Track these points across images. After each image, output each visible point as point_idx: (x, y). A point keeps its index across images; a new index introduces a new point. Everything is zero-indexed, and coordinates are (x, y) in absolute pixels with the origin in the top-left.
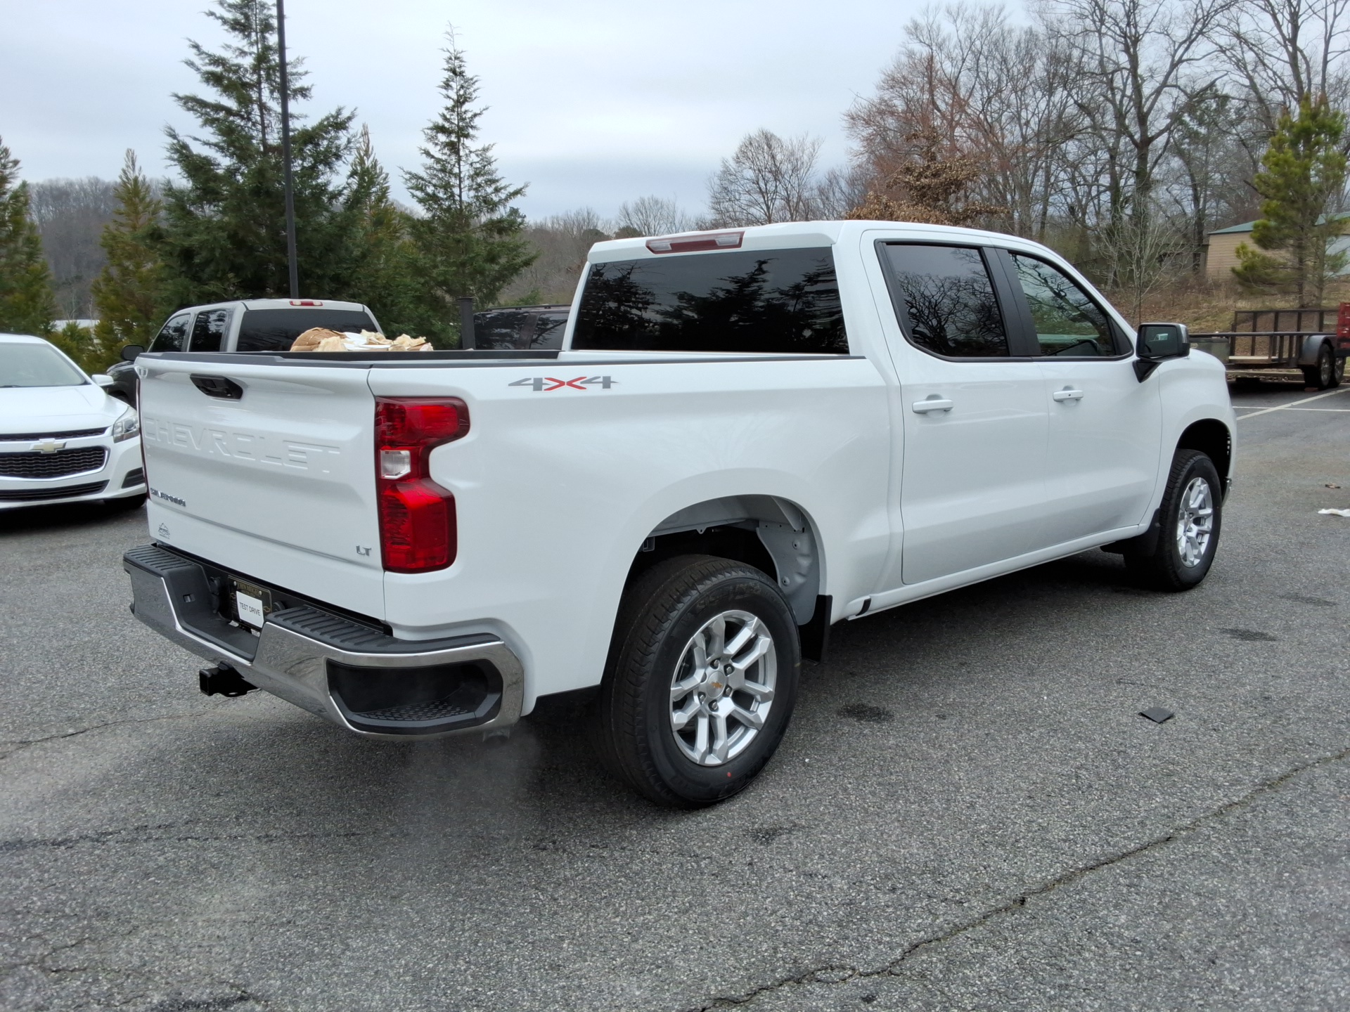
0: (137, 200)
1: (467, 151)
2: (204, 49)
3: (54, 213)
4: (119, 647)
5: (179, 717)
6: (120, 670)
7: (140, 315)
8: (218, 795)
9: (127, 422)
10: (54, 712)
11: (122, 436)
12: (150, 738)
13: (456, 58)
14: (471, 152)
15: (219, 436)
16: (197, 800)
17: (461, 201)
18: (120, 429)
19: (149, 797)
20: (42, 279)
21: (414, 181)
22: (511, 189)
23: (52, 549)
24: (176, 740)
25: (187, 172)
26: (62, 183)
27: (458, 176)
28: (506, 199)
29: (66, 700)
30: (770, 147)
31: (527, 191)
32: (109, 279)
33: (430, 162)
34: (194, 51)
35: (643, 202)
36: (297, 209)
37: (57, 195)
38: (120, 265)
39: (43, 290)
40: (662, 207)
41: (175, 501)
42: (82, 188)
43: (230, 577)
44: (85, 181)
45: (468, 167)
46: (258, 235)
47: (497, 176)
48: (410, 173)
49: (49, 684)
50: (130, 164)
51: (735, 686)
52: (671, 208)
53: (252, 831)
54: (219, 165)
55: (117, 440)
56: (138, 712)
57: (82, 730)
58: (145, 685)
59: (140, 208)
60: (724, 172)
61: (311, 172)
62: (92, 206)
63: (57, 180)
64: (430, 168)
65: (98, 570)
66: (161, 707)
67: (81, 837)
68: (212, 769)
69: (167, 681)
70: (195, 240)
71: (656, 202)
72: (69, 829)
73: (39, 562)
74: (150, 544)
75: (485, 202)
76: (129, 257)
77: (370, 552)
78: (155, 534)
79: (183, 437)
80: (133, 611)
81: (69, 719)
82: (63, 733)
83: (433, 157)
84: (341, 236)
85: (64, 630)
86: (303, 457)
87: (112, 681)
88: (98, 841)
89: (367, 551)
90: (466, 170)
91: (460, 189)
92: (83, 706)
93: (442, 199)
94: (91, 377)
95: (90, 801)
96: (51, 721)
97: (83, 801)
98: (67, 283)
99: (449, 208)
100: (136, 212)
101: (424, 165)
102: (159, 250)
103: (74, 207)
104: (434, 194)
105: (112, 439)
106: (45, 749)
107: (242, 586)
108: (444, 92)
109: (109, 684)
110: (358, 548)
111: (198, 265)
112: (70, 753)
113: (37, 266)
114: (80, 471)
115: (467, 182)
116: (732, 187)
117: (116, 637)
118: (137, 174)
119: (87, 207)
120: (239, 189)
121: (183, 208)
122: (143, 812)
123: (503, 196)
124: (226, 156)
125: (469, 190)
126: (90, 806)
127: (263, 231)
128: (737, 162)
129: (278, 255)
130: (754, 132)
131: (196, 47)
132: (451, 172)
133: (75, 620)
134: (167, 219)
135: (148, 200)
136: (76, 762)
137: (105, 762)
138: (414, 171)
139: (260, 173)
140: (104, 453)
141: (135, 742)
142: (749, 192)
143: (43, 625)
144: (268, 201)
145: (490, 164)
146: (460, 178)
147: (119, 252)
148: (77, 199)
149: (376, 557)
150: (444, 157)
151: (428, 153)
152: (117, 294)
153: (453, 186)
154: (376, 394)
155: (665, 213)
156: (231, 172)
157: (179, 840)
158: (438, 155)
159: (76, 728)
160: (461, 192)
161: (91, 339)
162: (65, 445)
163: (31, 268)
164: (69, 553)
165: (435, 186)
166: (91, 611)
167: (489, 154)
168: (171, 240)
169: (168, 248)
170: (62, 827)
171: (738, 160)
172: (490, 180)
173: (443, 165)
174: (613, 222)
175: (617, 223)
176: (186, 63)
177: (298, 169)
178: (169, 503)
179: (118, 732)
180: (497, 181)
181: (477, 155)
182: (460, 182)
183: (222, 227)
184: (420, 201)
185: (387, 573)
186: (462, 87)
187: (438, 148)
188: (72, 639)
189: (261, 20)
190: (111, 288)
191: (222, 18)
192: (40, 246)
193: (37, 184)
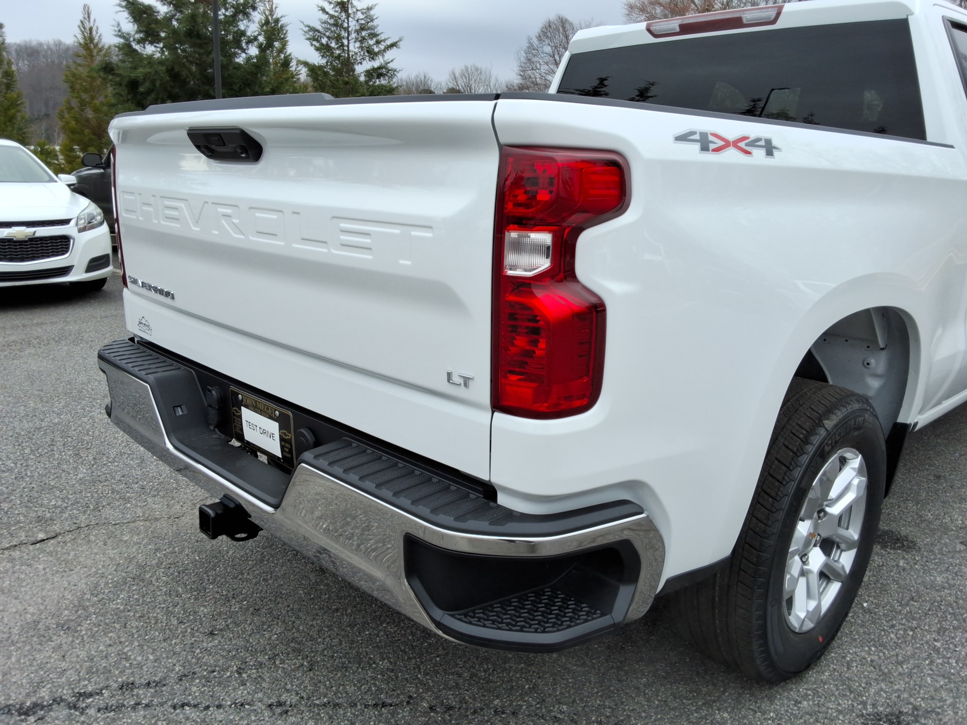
0: (92, 46)
1: (355, 10)
3: (29, 66)
4: (88, 431)
5: (156, 519)
6: (91, 458)
7: (94, 137)
8: (212, 634)
9: (89, 215)
10: (24, 510)
11: (85, 227)
12: (128, 547)
14: (357, 10)
15: (228, 211)
16: (189, 640)
17: (348, 50)
18: (83, 221)
19: (133, 635)
20: (18, 105)
21: (311, 33)
22: (389, 42)
23: (24, 326)
24: (157, 550)
25: (133, 17)
26: (34, 43)
27: (347, 29)
28: (384, 51)
29: (36, 495)
30: (564, 28)
31: (401, 44)
32: (70, 108)
33: (325, 17)
35: (467, 70)
36: (223, 50)
37: (30, 52)
38: (79, 97)
39: (18, 114)
40: (481, 73)
41: (161, 292)
42: (49, 48)
43: (233, 388)
44: (51, 42)
45: (354, 22)
46: (190, 70)
47: (378, 30)
48: (309, 26)
49: (19, 473)
50: (86, 16)
51: (825, 534)
52: (488, 74)
53: (260, 695)
54: (158, 12)
55: (80, 231)
56: (111, 511)
57: (53, 534)
58: (118, 478)
59: (95, 53)
60: (529, 47)
61: (232, 20)
62: (56, 61)
63: (30, 41)
64: (325, 22)
65: (66, 348)
66: (136, 506)
67: (54, 700)
68: (200, 592)
69: (140, 473)
70: (140, 72)
71: (477, 69)
72: (40, 684)
73: (13, 338)
74: (127, 338)
75: (368, 52)
76: (86, 91)
77: (471, 383)
78: (133, 328)
79: (175, 213)
80: (109, 414)
81: (39, 519)
82: (33, 539)
83: (327, 13)
84: (256, 74)
85: (34, 409)
86: (365, 241)
87: (83, 472)
88: (75, 707)
89: (466, 381)
90: (353, 25)
91: (348, 41)
92: (53, 502)
93: (334, 48)
94: (57, 176)
95: (63, 638)
96: (19, 522)
97: (57, 640)
98: (39, 119)
99: (339, 56)
100: (92, 56)
101: (320, 20)
102: (111, 81)
103: (43, 62)
104: (327, 44)
105: (76, 229)
106: (12, 560)
107: (249, 402)
109: (81, 476)
110: (449, 375)
111: (142, 94)
112: (41, 567)
113: (14, 95)
114: (49, 257)
115: (353, 35)
116: (534, 59)
117: (85, 419)
118: (92, 24)
119: (53, 62)
120: (175, 32)
121: (129, 46)
122: (127, 659)
123: (382, 48)
124: (164, 4)
125: (355, 42)
126: (65, 647)
127: (194, 68)
128: (539, 40)
129: (207, 87)
130: (552, 16)
132: (341, 26)
133: (45, 399)
134: (117, 55)
135: (100, 46)
136: (47, 580)
137: (80, 580)
138: (312, 25)
139: (193, 17)
140: (69, 241)
141: (111, 553)
142: (547, 63)
143: (14, 403)
144: (198, 41)
145: (372, 20)
146: (348, 32)
147: (78, 87)
148: (45, 56)
149: (482, 389)
150: (336, 14)
151: (323, 10)
152: (77, 120)
153: (343, 38)
154: (503, 140)
155: (483, 78)
156: (168, 19)
157: (174, 707)
158: (332, 12)
159: (46, 532)
160: (349, 43)
161: (57, 155)
162: (34, 233)
163: (8, 95)
164: (40, 330)
165: (328, 37)
166: (60, 390)
167: (372, 12)
168: (120, 72)
169: (118, 79)
170: (31, 682)
171: (539, 38)
172: (372, 34)
173: (336, 20)
174: (443, 84)
175: (447, 84)
177: (222, 17)
178: (152, 294)
179: (92, 538)
180: (378, 35)
181: (362, 13)
182: (349, 35)
183: (161, 62)
184: (317, 49)
185: (496, 414)
187: (332, 6)
188: (42, 420)
190: (72, 115)
192: (14, 79)
193: (15, 44)
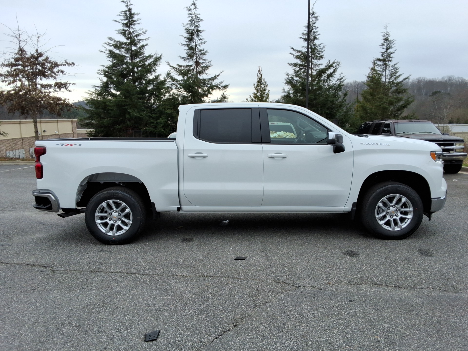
2: (295, 49)
13: (387, 35)
14: (390, 66)
27: (385, 75)
34: (292, 50)
45: (388, 72)
108: (382, 47)
115: (388, 77)
131: (293, 49)
132: (383, 74)
145: (396, 69)
153: (383, 79)
167: (397, 66)
176: (290, 54)
181: (392, 67)
186: (388, 44)
189: (314, 37)
191: (303, 38)
